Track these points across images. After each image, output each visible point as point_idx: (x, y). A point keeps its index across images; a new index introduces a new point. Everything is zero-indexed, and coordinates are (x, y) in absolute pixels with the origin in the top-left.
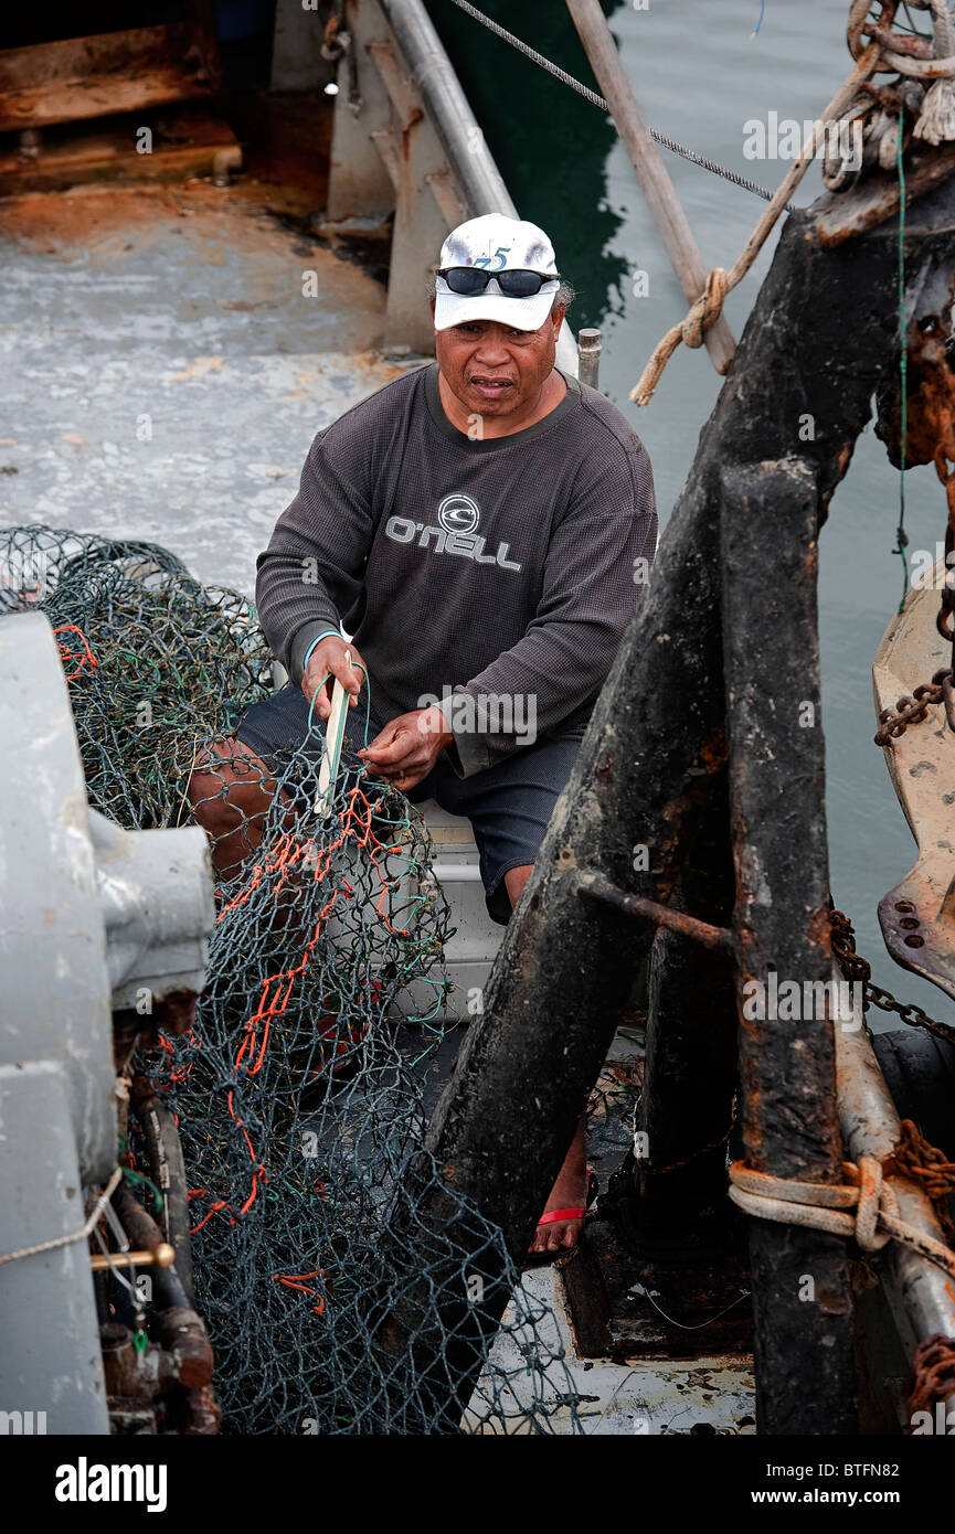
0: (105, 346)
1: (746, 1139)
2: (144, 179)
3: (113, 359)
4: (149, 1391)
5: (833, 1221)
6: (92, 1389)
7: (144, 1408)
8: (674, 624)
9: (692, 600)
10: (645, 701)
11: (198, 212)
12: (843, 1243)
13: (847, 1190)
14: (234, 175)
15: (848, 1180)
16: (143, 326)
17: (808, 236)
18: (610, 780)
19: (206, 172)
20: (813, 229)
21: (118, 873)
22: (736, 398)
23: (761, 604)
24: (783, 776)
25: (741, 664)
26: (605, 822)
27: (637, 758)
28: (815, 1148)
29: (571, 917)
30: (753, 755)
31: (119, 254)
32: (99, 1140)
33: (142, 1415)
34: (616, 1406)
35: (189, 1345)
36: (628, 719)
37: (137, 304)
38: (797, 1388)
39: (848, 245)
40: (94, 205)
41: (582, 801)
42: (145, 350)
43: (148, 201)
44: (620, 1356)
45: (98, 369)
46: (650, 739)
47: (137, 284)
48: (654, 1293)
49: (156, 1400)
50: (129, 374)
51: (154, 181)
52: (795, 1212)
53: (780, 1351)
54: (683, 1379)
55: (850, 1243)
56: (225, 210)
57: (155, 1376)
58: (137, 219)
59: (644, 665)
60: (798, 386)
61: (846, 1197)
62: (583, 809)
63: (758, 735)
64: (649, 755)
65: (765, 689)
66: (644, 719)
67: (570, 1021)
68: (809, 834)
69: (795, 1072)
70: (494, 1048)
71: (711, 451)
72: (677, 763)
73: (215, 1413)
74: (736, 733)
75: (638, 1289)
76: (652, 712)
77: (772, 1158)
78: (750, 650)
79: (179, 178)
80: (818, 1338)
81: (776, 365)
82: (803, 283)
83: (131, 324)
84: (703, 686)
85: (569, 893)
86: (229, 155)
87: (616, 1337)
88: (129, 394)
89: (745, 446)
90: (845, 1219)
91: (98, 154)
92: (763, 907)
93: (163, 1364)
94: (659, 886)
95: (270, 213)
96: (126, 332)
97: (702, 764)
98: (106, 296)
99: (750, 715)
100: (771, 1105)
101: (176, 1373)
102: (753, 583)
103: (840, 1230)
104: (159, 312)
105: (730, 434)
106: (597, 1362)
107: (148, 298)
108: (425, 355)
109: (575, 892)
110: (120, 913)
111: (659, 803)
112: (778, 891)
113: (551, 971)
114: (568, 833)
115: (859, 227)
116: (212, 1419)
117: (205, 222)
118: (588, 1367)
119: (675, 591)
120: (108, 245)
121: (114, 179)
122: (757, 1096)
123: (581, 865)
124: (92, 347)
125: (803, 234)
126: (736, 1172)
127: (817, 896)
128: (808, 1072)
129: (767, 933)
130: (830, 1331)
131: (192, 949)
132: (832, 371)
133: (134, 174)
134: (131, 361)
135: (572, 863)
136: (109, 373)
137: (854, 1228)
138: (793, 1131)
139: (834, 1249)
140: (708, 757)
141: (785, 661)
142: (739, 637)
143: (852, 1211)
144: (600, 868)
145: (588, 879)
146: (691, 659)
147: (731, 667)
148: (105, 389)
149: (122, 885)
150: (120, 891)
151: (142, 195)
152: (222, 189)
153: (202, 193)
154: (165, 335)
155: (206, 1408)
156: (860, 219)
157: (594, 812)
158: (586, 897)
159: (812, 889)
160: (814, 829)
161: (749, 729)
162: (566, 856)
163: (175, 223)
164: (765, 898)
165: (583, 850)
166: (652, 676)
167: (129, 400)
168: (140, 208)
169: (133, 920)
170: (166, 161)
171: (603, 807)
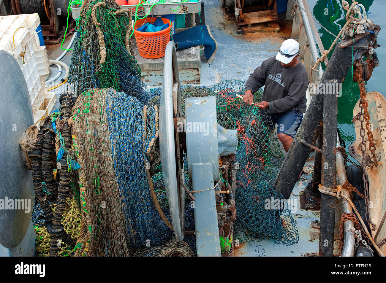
0: (256, 55)
1: (321, 181)
2: (265, 32)
3: (257, 57)
4: (225, 211)
5: (333, 194)
6: (214, 210)
7: (224, 213)
8: (317, 103)
9: (319, 100)
10: (311, 114)
11: (272, 36)
12: (334, 197)
13: (336, 190)
14: (278, 32)
15: (336, 188)
16: (262, 53)
17: (339, 46)
18: (306, 126)
19: (274, 31)
20: (340, 45)
21: (224, 136)
22: (327, 70)
23: (329, 101)
24: (331, 127)
25: (325, 110)
26: (305, 132)
27: (310, 123)
28: (331, 183)
29: (299, 146)
30: (326, 124)
31: (260, 42)
32: (217, 175)
33: (224, 214)
34: (305, 217)
35: (232, 205)
36: (309, 117)
37: (262, 50)
38: (326, 218)
39: (345, 48)
40: (258, 35)
41: (302, 129)
42: (262, 56)
43: (266, 35)
44: (307, 209)
45: (255, 59)
46: (312, 120)
47: (262, 47)
48: (313, 201)
49: (226, 212)
50: (259, 59)
51: (267, 32)
52: (327, 192)
53: (324, 212)
54: (315, 214)
55: (336, 197)
56: (276, 37)
57: (226, 209)
58: (264, 37)
59: (311, 109)
60: (337, 69)
61: (336, 191)
62: (302, 130)
63: (327, 121)
64: (312, 123)
65: (329, 114)
66: (311, 117)
67: (298, 161)
68: (334, 136)
69: (329, 172)
70: (287, 164)
71: (323, 77)
72: (316, 124)
73: (236, 215)
74: (324, 120)
75: (311, 200)
76: (313, 116)
77: (325, 184)
78: (327, 108)
79: (271, 32)
80: (330, 211)
81: (333, 65)
82: (338, 53)
83: (260, 52)
84: (320, 113)
85: (299, 142)
86: (278, 29)
87: (306, 207)
88: (258, 62)
89: (328, 77)
90: (335, 194)
91: (259, 28)
92: (326, 147)
93: (227, 207)
94: (313, 142)
95: (283, 37)
96: (259, 53)
97: (320, 124)
98: (257, 48)
99: (326, 118)
100: (325, 176)
101: (229, 209)
102: (328, 98)
103: (334, 196)
104: (265, 51)
105: (326, 75)
106: (303, 210)
107: (263, 49)
108: (302, 59)
109: (300, 142)
110: (223, 142)
111: (313, 130)
112: (329, 144)
113: (296, 153)
114: (299, 133)
115: (347, 45)
116: (235, 215)
117: (273, 38)
118: (302, 211)
119: (317, 98)
120: (259, 41)
121: (261, 32)
122: (323, 175)
123: (301, 138)
124: (254, 55)
125: (338, 46)
126: (319, 186)
127: (334, 146)
128: (331, 172)
129: (327, 150)
130: (331, 210)
131: (234, 148)
132: (342, 67)
133: (264, 31)
134: (259, 58)
135: (300, 138)
136: (256, 59)
137: (336, 195)
138: (328, 180)
139: (333, 198)
140: (321, 123)
141: (332, 110)
142: (325, 106)
143: (336, 193)
144: (304, 139)
145: (302, 140)
146: (319, 108)
147: (324, 110)
148: (255, 61)
149: (224, 137)
150: (223, 138)
151: (265, 34)
152: (276, 34)
153: (274, 34)
154: (265, 54)
155: (234, 214)
156: (347, 44)
157: (303, 130)
158: (301, 143)
159: (334, 145)
160: (335, 136)
161: (326, 120)
162: (299, 137)
163: (269, 38)
164: (326, 145)
165: (301, 136)
166: (313, 111)
167: (258, 63)
168: (264, 36)
169: (225, 143)
170: (269, 29)
171: (305, 130)
